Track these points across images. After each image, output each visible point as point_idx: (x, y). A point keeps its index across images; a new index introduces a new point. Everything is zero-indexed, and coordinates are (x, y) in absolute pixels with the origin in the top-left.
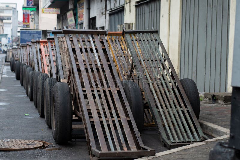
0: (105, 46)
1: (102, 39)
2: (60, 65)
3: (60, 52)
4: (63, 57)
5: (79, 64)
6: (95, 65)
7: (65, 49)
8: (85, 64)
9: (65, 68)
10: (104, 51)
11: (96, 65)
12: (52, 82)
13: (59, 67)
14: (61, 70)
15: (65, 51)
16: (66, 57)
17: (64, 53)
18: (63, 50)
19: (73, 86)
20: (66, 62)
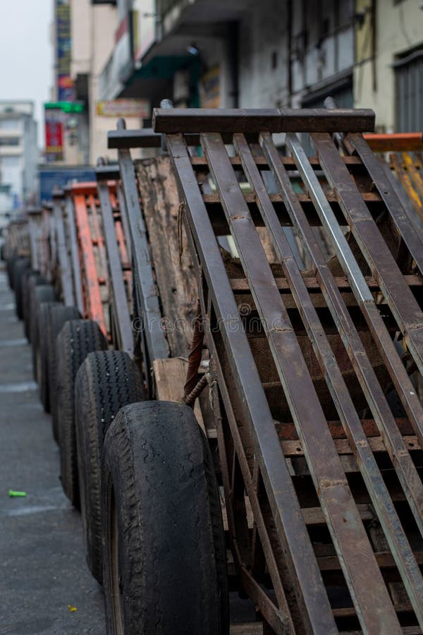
0: (375, 190)
1: (355, 154)
2: (146, 289)
3: (146, 226)
4: (162, 249)
5: (248, 292)
6: (342, 290)
7: (168, 215)
8: (284, 286)
9: (172, 301)
10: (378, 210)
11: (347, 291)
12: (113, 373)
13: (145, 296)
14: (152, 311)
15: (169, 223)
16: (173, 247)
17: (164, 233)
18: (160, 216)
19: (219, 417)
20: (178, 274)
